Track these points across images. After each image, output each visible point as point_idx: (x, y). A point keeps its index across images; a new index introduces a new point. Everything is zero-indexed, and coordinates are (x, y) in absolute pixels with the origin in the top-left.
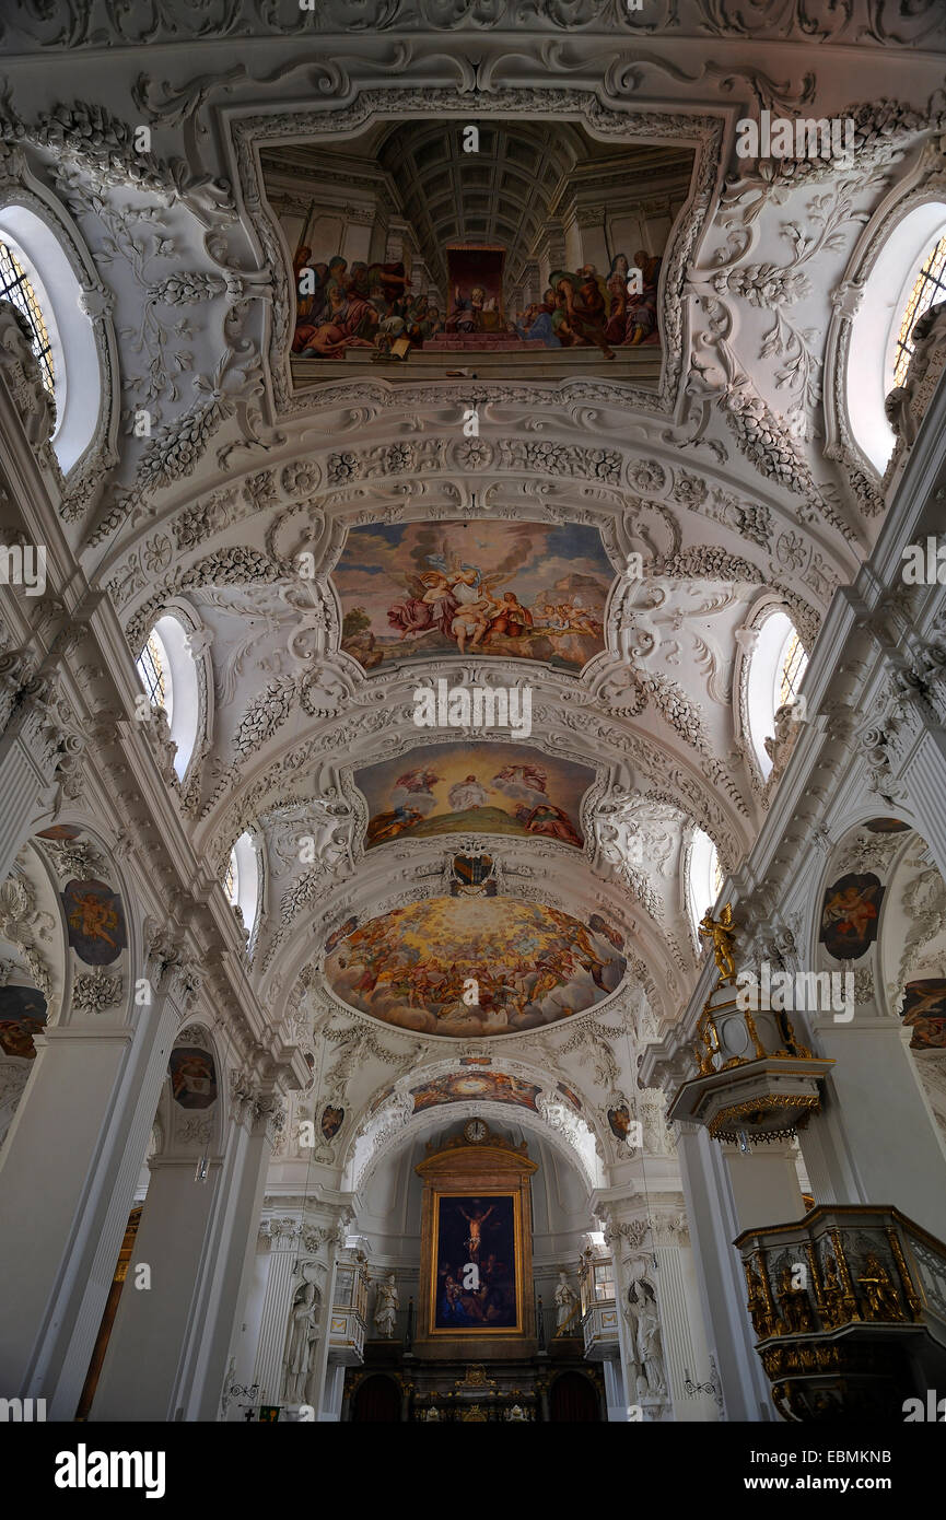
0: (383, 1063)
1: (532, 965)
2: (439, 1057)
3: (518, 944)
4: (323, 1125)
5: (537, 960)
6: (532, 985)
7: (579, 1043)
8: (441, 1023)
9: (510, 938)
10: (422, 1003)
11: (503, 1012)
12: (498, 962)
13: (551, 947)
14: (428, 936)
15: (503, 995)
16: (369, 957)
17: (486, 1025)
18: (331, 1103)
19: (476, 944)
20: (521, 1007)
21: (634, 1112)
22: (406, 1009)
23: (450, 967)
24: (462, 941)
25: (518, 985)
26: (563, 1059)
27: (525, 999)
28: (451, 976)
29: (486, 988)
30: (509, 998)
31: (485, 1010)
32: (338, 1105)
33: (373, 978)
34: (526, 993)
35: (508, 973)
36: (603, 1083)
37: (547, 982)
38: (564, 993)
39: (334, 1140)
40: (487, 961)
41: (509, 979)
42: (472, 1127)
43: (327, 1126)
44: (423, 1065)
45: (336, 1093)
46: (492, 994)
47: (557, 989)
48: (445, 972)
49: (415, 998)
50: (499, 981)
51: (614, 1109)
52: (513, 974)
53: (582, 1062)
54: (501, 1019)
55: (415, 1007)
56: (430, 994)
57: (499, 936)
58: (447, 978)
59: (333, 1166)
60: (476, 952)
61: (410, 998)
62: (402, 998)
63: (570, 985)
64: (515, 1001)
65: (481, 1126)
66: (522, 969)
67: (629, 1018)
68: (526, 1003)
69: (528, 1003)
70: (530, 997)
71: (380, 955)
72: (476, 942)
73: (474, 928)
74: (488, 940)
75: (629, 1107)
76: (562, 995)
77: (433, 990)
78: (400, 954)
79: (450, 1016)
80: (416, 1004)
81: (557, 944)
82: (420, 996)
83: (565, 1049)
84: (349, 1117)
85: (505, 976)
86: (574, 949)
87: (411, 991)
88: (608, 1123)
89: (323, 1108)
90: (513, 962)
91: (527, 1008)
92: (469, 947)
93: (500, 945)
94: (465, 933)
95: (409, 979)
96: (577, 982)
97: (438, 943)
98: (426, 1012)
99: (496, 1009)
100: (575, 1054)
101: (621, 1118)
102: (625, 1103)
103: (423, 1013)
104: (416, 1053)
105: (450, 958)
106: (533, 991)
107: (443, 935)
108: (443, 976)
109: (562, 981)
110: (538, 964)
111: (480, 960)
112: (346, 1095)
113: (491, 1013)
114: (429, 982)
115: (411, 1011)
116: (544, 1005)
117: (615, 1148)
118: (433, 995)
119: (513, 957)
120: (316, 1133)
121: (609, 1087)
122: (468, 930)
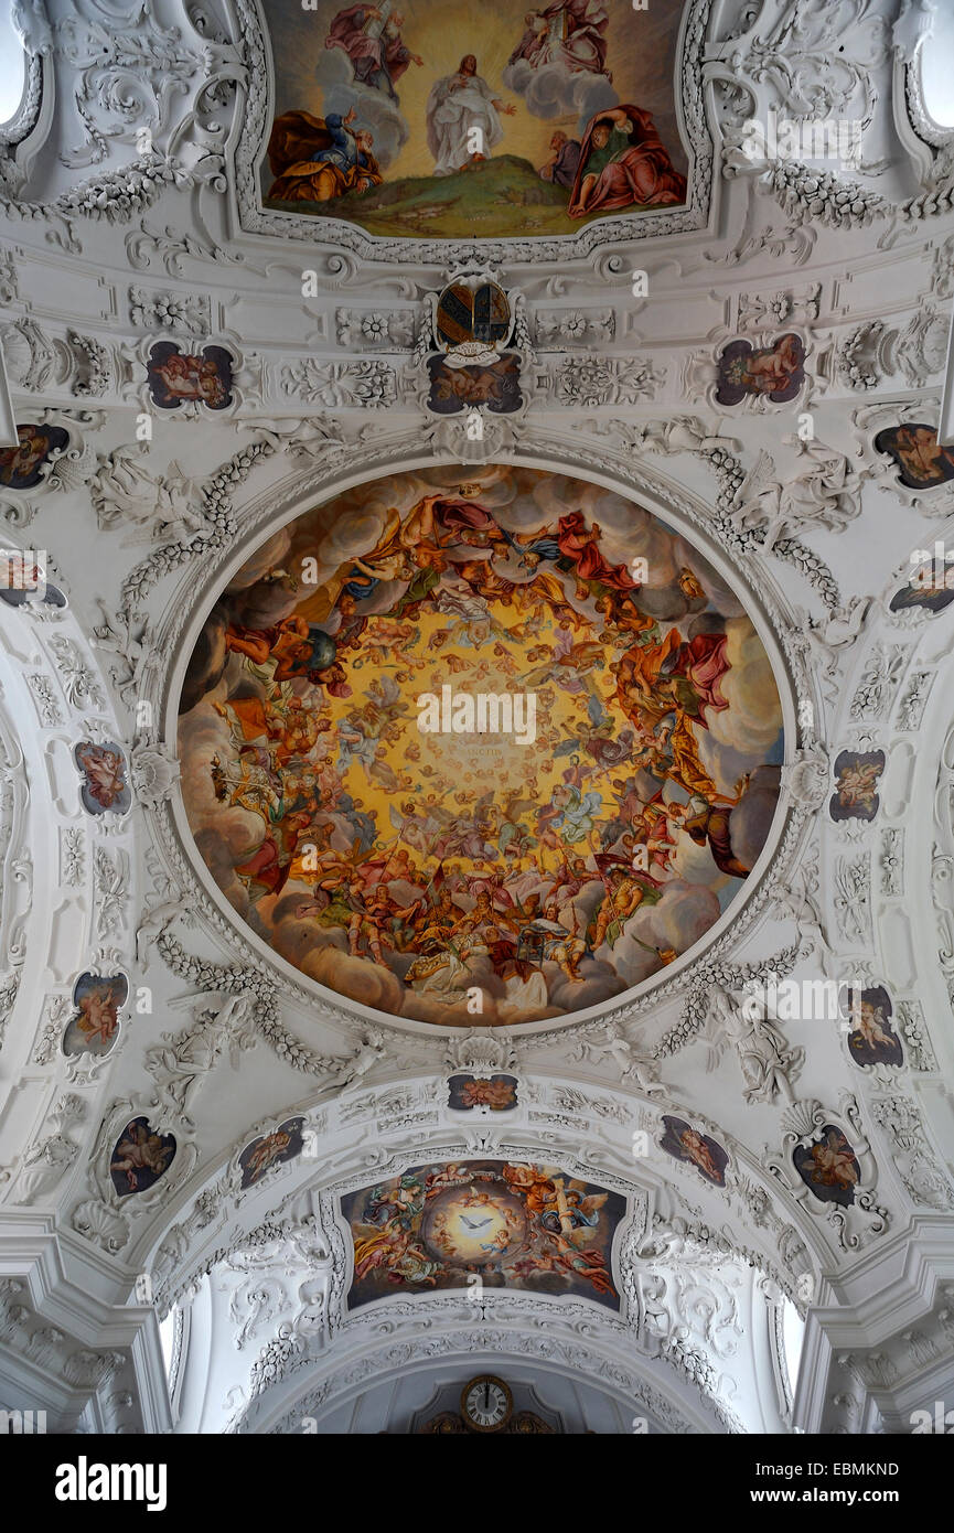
0: (284, 1064)
1: (591, 865)
2: (404, 1071)
3: (561, 814)
4: (117, 1157)
5: (599, 849)
6: (592, 910)
7: (699, 1019)
8: (413, 997)
9: (545, 799)
10: (375, 947)
11: (536, 978)
12: (524, 861)
13: (625, 806)
14: (392, 784)
15: (536, 939)
16: (276, 802)
17: (504, 1007)
18: (150, 1113)
19: (483, 819)
20: (573, 965)
21: (858, 1131)
22: (344, 955)
23: (433, 872)
24: (455, 809)
25: (565, 916)
26: (670, 1064)
27: (580, 946)
28: (434, 894)
29: (503, 926)
30: (549, 948)
31: (500, 973)
32: (163, 1126)
33: (282, 864)
34: (582, 933)
35: (544, 887)
36: (764, 1092)
37: (621, 901)
38: (656, 918)
39: (135, 1202)
40: (502, 861)
41: (547, 902)
42: (476, 1394)
43: (126, 1165)
44: (367, 1084)
45: (166, 1098)
46: (514, 938)
47: (644, 913)
48: (423, 884)
49: (363, 935)
50: (528, 909)
51: (807, 1143)
52: (554, 892)
53: (712, 1061)
54: (535, 992)
55: (360, 956)
56: (391, 930)
57: (525, 796)
58: (426, 896)
59: (117, 1260)
60: (483, 839)
61: (353, 934)
62: (336, 930)
63: (669, 897)
64: (561, 953)
65: (496, 1392)
66: (570, 877)
67: (803, 910)
68: (582, 956)
69: (587, 954)
70: (590, 940)
71: (296, 807)
72: (481, 814)
73: (479, 774)
74: (504, 808)
75: (843, 1123)
76: (653, 924)
77: (397, 922)
78: (335, 818)
79: (429, 983)
80: (365, 951)
81: (635, 792)
82: (373, 931)
83: (672, 1043)
84: (184, 1162)
85: (537, 896)
86: (671, 792)
87: (355, 918)
88: (798, 1179)
89: (124, 1116)
90: (552, 861)
91: (585, 966)
92: (469, 824)
93: (527, 819)
94: (463, 787)
95: (353, 890)
96: (684, 885)
97: (409, 809)
98: (382, 970)
99: (523, 971)
100: (694, 1050)
101: (828, 1158)
102: (832, 1119)
103: (376, 970)
104: (357, 1053)
105: (432, 852)
106: (596, 925)
107: (419, 788)
108: (417, 892)
109: (650, 890)
110: (602, 860)
111: (490, 858)
112: (189, 1108)
113: (513, 982)
114: (391, 903)
115: (351, 963)
116: (618, 953)
117: (833, 1231)
118: (398, 934)
119: (553, 848)
120: (94, 1168)
121: (784, 1097)
122: (468, 779)
